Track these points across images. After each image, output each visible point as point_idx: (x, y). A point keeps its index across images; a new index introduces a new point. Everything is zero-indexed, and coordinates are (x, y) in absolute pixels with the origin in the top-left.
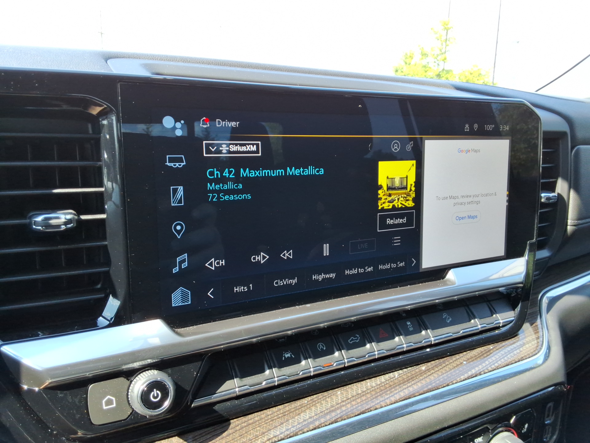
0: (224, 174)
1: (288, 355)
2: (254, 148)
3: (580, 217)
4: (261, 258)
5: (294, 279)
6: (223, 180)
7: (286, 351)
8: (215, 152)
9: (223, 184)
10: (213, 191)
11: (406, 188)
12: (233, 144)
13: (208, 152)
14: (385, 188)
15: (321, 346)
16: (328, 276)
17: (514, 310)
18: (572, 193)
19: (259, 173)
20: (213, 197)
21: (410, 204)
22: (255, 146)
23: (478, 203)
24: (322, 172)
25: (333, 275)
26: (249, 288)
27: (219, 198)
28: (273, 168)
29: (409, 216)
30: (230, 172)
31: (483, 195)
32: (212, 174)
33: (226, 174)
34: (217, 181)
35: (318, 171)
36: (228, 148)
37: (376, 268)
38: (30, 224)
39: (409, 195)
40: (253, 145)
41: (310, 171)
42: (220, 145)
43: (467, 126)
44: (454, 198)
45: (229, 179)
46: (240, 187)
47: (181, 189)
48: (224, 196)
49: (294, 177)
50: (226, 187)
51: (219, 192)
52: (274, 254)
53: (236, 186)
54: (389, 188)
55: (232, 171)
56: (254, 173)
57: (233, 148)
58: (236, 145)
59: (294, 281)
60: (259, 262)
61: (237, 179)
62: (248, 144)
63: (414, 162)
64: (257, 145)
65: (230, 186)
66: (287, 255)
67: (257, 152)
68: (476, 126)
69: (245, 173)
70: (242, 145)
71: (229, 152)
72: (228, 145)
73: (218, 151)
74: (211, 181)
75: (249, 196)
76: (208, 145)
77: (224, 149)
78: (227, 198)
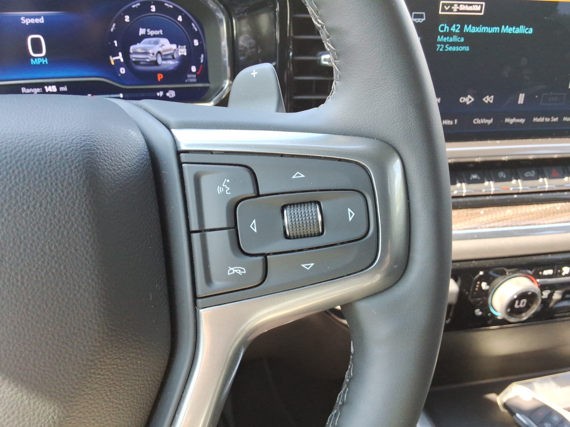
0: (452, 29)
1: (475, 177)
2: (478, 8)
4: (468, 100)
5: (490, 119)
6: (450, 34)
7: (474, 173)
8: (449, 11)
9: (450, 37)
10: (441, 43)
12: (463, 4)
13: (444, 10)
15: (502, 174)
16: (518, 121)
19: (479, 30)
20: (441, 47)
22: (480, 6)
24: (531, 31)
25: (522, 121)
26: (454, 122)
27: (445, 48)
28: (491, 25)
30: (456, 28)
32: (443, 28)
33: (453, 29)
34: (446, 35)
35: (527, 31)
36: (458, 8)
37: (561, 119)
38: (320, 60)
40: (478, 5)
41: (522, 30)
42: (452, 5)
45: (455, 34)
46: (462, 40)
48: (449, 47)
49: (506, 34)
50: (451, 40)
51: (445, 43)
52: (479, 97)
53: (459, 40)
55: (458, 27)
56: (474, 29)
57: (462, 8)
58: (465, 4)
59: (490, 122)
60: (465, 103)
61: (462, 34)
62: (475, 4)
64: (482, 5)
65: (455, 39)
66: (488, 99)
67: (480, 11)
69: (469, 29)
70: (469, 5)
71: (458, 11)
72: (459, 5)
73: (451, 10)
74: (441, 34)
75: (467, 49)
76: (443, 4)
77: (455, 8)
78: (450, 49)
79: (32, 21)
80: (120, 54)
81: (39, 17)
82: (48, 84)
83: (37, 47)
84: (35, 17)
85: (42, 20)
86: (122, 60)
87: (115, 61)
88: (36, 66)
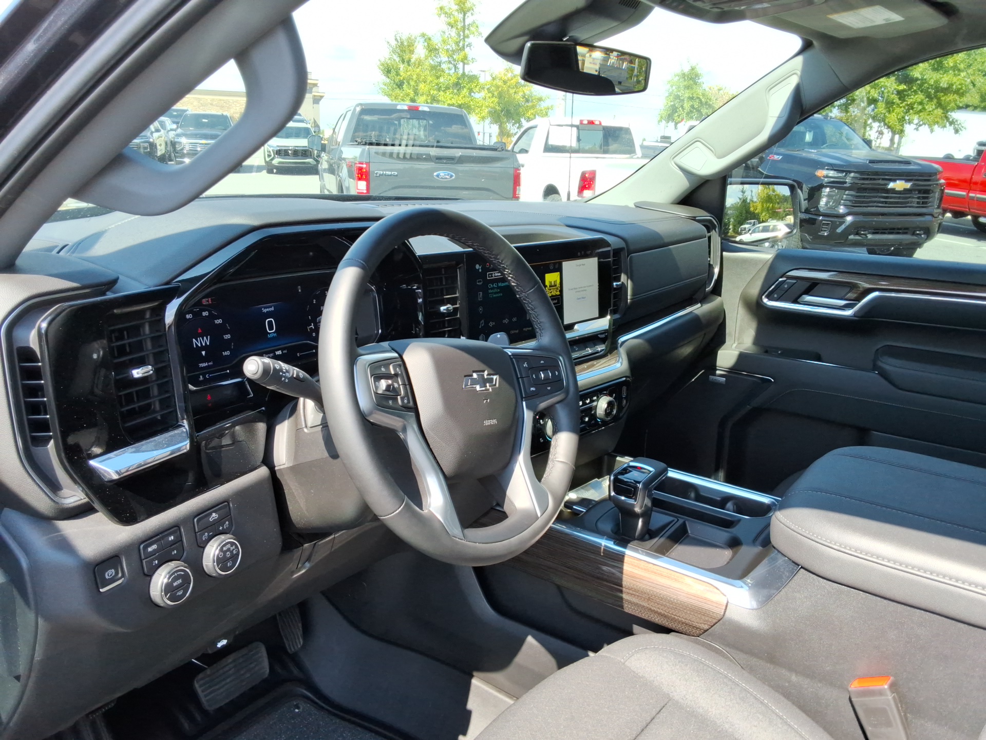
3: (634, 294)
4: (506, 321)
10: (490, 293)
11: (556, 286)
13: (489, 277)
14: (548, 286)
17: (604, 344)
18: (629, 281)
21: (558, 293)
23: (585, 290)
25: (530, 329)
27: (492, 296)
29: (558, 299)
30: (495, 285)
31: (587, 286)
32: (490, 286)
34: (492, 289)
38: (440, 310)
39: (557, 289)
43: (579, 253)
44: (575, 289)
45: (495, 288)
46: (499, 291)
47: (481, 293)
51: (492, 293)
52: (510, 319)
54: (550, 286)
59: (517, 331)
61: (498, 287)
63: (559, 273)
65: (495, 290)
66: (514, 319)
68: (583, 253)
69: (500, 284)
71: (495, 276)
72: (495, 273)
73: (492, 276)
74: (490, 289)
75: (502, 294)
76: (489, 274)
77: (493, 275)
78: (494, 296)
79: (268, 310)
80: (312, 324)
81: (271, 307)
82: (278, 350)
83: (271, 328)
84: (269, 307)
85: (272, 309)
86: (313, 328)
87: (310, 329)
88: (271, 338)
